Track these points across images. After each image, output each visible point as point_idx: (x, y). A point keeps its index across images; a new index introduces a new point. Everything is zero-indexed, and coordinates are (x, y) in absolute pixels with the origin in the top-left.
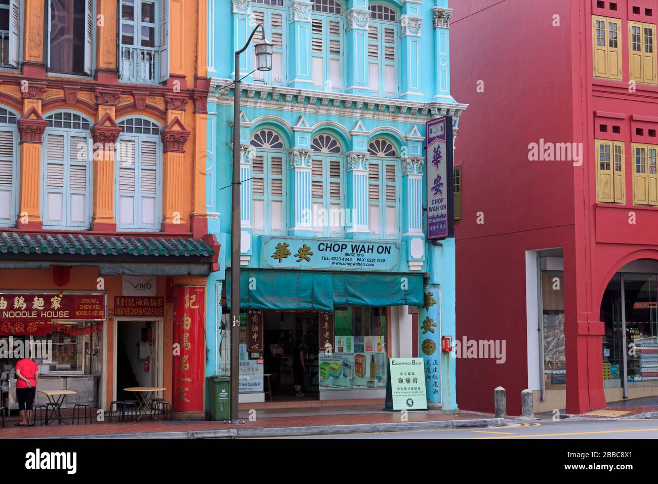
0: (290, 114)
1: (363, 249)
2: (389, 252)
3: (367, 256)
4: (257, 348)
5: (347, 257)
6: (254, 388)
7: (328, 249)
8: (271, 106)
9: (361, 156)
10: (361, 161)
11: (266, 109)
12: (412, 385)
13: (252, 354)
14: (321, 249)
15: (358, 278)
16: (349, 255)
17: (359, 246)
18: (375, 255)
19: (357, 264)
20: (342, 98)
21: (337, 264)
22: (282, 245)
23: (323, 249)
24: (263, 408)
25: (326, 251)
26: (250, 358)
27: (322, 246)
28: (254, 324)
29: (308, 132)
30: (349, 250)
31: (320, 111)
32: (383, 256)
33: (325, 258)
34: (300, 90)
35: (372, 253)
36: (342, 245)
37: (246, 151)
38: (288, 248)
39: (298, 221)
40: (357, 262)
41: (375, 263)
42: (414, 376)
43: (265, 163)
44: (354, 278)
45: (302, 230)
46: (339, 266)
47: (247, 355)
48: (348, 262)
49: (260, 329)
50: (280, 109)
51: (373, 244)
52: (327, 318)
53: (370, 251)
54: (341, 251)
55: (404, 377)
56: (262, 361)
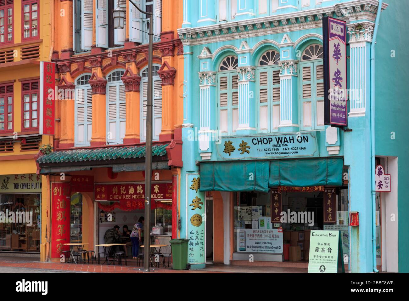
0: (239, 40)
1: (286, 140)
2: (307, 141)
3: (290, 145)
4: (278, 220)
5: (276, 148)
6: (277, 251)
7: (260, 143)
8: (226, 38)
9: (285, 64)
10: (286, 67)
11: (223, 41)
12: (327, 253)
13: (275, 224)
14: (255, 143)
15: (290, 164)
16: (276, 146)
17: (282, 138)
18: (296, 144)
19: (284, 153)
21: (269, 154)
22: (228, 142)
23: (256, 143)
24: (279, 266)
25: (259, 144)
26: (274, 228)
27: (254, 140)
28: (276, 201)
29: (247, 53)
30: (274, 142)
31: (259, 34)
32: (303, 144)
33: (259, 150)
34: (237, 22)
35: (294, 142)
36: (269, 138)
37: (207, 76)
38: (232, 145)
39: (240, 123)
40: (284, 151)
41: (298, 151)
42: (329, 247)
43: (228, 81)
44: (287, 164)
45: (241, 130)
46: (270, 155)
47: (271, 225)
48: (277, 152)
49: (280, 205)
50: (232, 39)
51: (293, 136)
52: (330, 196)
53: (292, 141)
54: (270, 144)
55: (321, 247)
56: (281, 230)
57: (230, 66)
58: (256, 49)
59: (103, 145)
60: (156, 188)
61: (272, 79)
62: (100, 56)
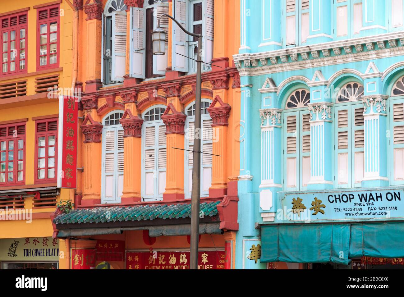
0: (311, 70)
1: (371, 197)
2: (399, 199)
3: (377, 204)
5: (358, 207)
7: (338, 200)
8: (295, 67)
9: (371, 99)
10: (372, 104)
11: (292, 70)
14: (331, 201)
16: (358, 204)
17: (366, 194)
18: (385, 203)
19: (369, 214)
20: (349, 44)
21: (350, 214)
22: (296, 199)
23: (333, 201)
25: (336, 202)
27: (330, 197)
29: (321, 85)
30: (357, 200)
31: (338, 61)
32: (394, 203)
33: (337, 210)
34: (309, 47)
35: (382, 200)
36: (350, 195)
37: (270, 115)
38: (302, 202)
39: (312, 175)
40: (369, 211)
41: (388, 211)
43: (297, 121)
44: (372, 228)
45: (314, 184)
46: (352, 217)
48: (360, 212)
50: (303, 67)
51: (381, 192)
53: (379, 199)
54: (350, 202)
57: (299, 102)
58: (333, 80)
59: (137, 201)
60: (204, 257)
61: (354, 118)
62: (135, 89)
